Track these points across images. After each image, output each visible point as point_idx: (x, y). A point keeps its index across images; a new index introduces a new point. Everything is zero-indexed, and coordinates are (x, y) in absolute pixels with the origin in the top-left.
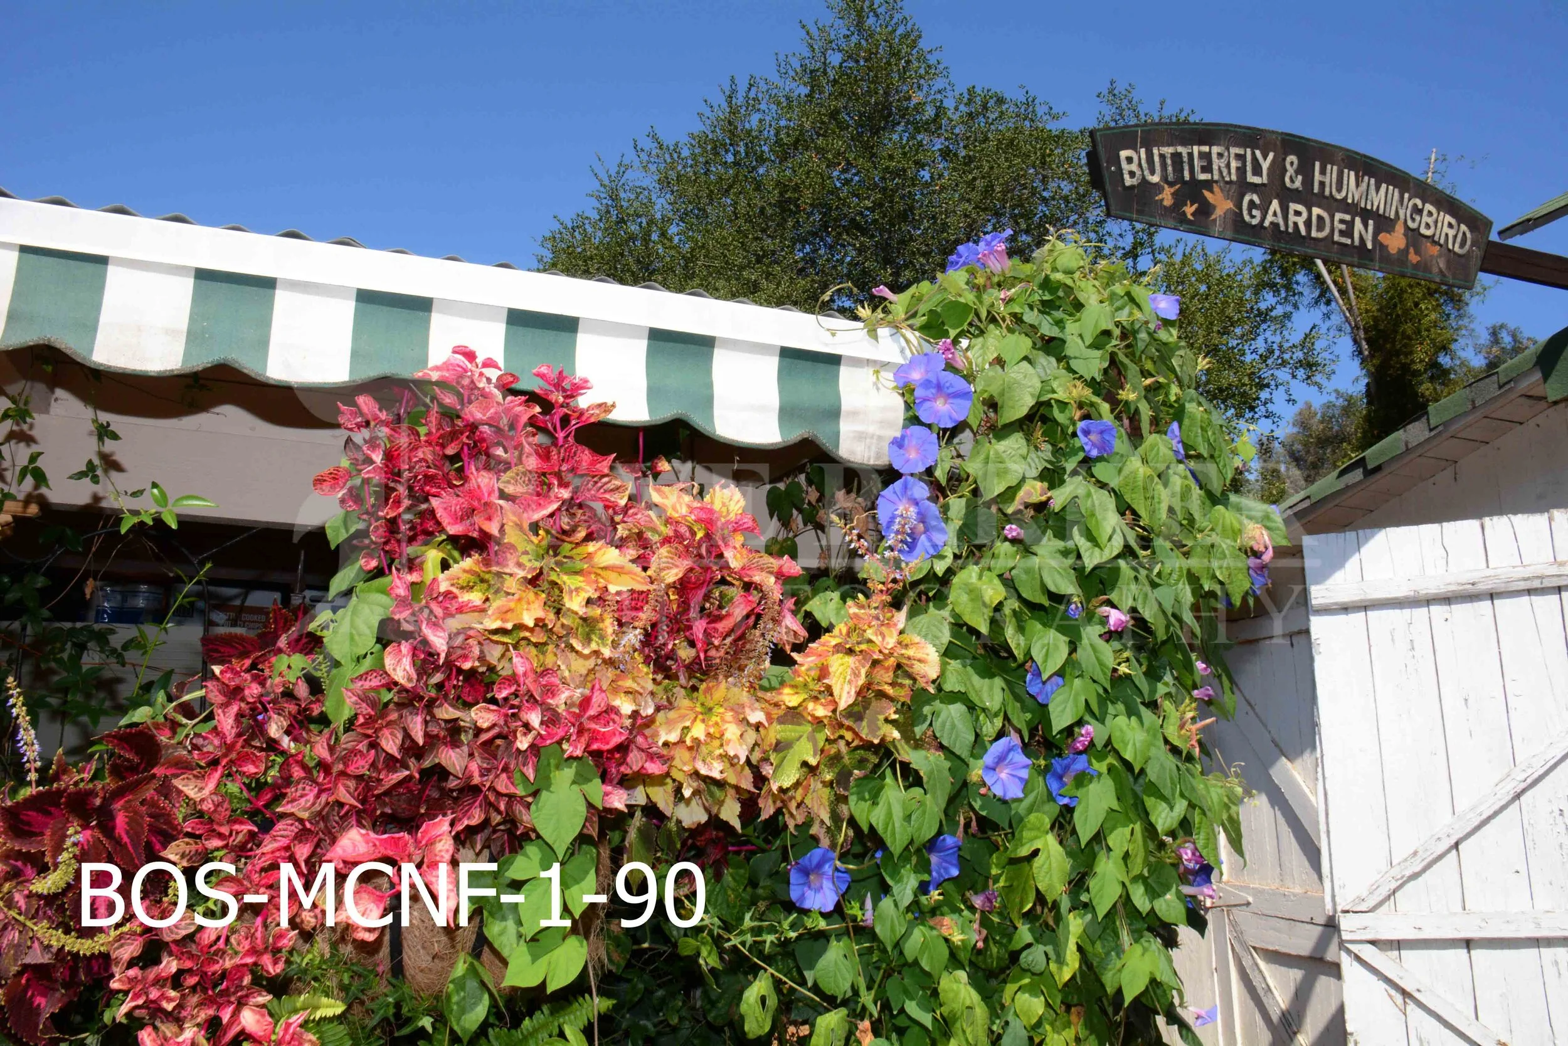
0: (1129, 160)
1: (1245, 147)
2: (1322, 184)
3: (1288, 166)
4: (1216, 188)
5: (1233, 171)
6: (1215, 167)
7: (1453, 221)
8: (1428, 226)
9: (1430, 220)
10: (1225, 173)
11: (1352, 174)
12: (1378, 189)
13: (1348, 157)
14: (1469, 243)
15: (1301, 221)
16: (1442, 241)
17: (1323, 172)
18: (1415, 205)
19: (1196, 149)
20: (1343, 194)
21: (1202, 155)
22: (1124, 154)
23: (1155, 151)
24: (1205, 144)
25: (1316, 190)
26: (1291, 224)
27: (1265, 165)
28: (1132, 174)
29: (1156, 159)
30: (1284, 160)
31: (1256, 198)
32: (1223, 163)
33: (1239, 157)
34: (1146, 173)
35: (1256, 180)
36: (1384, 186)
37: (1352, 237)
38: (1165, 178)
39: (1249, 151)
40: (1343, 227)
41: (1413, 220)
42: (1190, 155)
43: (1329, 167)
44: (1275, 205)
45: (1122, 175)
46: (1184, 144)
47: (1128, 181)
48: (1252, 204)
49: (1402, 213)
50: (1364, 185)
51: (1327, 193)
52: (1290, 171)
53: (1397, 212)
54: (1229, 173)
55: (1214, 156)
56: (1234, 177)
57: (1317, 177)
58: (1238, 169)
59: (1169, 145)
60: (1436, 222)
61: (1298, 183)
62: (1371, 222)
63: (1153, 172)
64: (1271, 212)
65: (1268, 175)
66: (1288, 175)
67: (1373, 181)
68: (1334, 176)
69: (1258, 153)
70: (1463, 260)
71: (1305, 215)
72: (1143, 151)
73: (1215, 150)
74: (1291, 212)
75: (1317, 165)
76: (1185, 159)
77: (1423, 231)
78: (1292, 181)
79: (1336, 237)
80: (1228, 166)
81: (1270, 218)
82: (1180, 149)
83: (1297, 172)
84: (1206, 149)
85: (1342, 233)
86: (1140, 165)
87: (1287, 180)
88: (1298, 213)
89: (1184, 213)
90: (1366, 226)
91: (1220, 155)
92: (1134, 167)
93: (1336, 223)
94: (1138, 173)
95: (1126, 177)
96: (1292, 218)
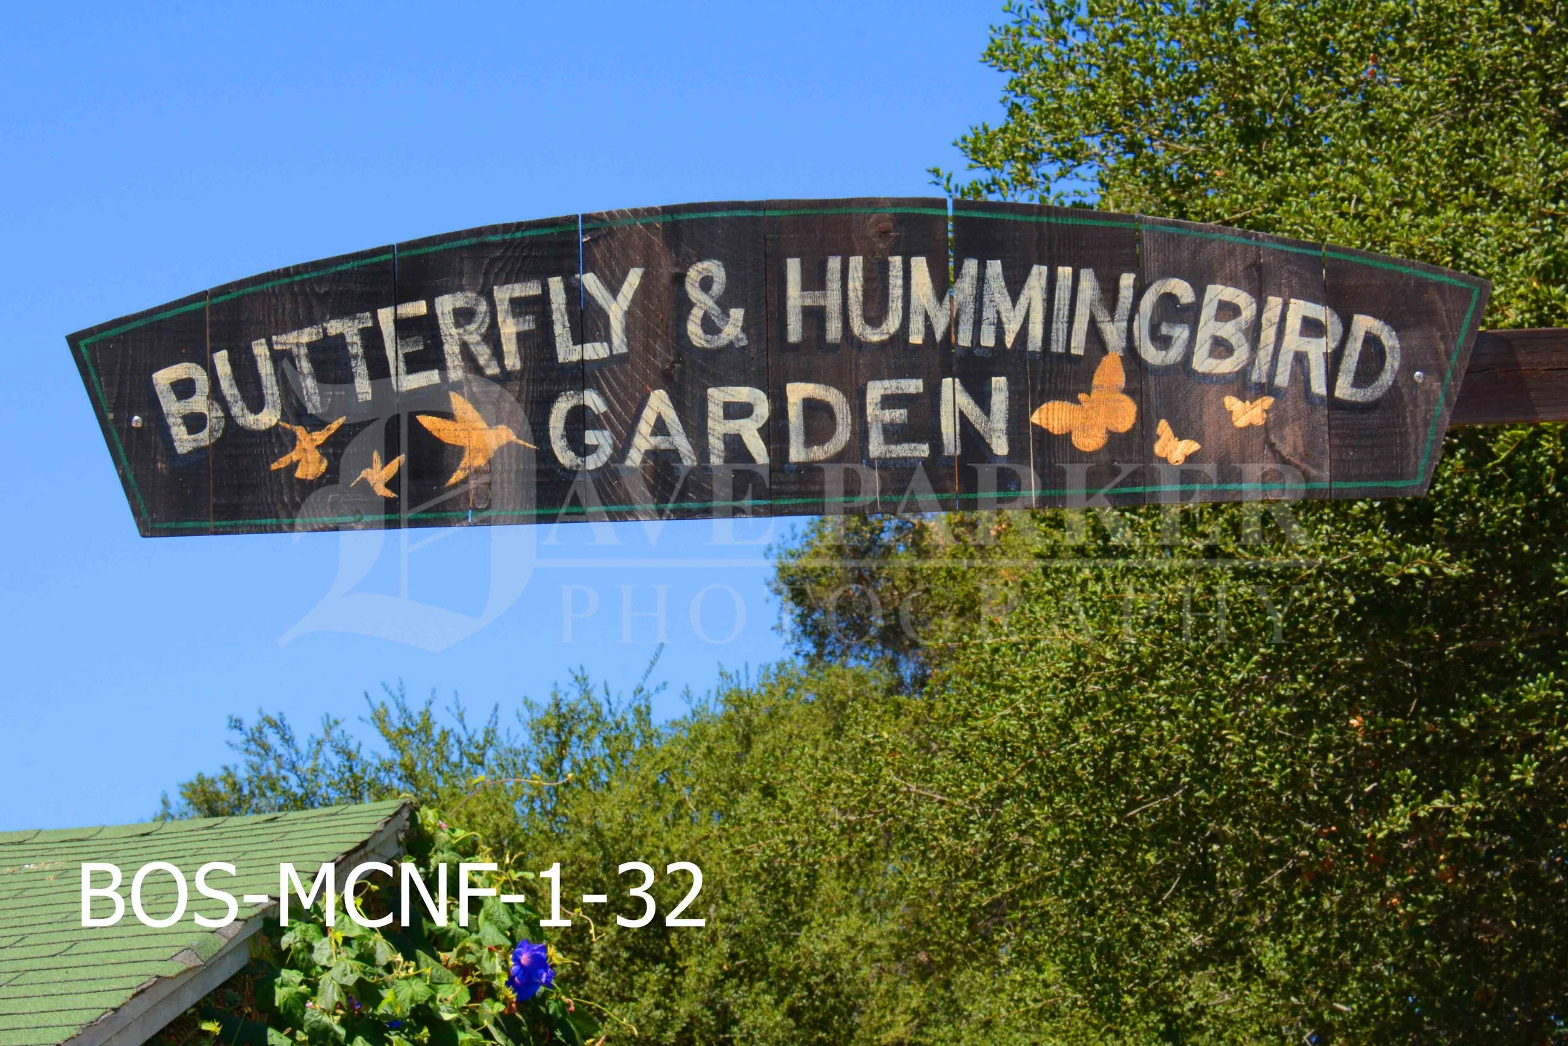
0: (184, 389)
1: (542, 276)
2: (815, 317)
3: (694, 292)
4: (458, 403)
5: (510, 346)
6: (451, 349)
7: (1319, 312)
8: (1221, 347)
9: (1228, 330)
10: (483, 354)
11: (920, 265)
12: (1015, 287)
13: (902, 220)
14: (1393, 363)
15: (750, 432)
16: (1282, 379)
17: (814, 280)
18: (1169, 299)
19: (386, 317)
20: (893, 323)
21: (403, 326)
22: (163, 378)
23: (260, 349)
24: (413, 298)
25: (795, 331)
26: (716, 444)
27: (616, 310)
28: (195, 423)
29: (265, 368)
30: (679, 279)
31: (593, 400)
32: (473, 334)
33: (519, 306)
34: (237, 409)
35: (595, 351)
36: (1038, 275)
37: (934, 437)
38: (295, 410)
39: (556, 284)
40: (899, 415)
41: (1163, 342)
42: (372, 337)
43: (834, 264)
44: (659, 403)
45: (165, 430)
46: (344, 311)
47: (184, 441)
48: (579, 420)
49: (1113, 333)
50: (965, 288)
51: (834, 331)
52: (702, 302)
53: (1094, 333)
54: (498, 354)
55: (446, 323)
56: (513, 362)
57: (795, 296)
58: (521, 337)
59: (299, 326)
60: (1254, 332)
61: (733, 328)
62: (999, 383)
63: (256, 404)
64: (645, 426)
65: (628, 330)
66: (697, 314)
67: (995, 267)
68: (856, 283)
69: (590, 281)
70: (1374, 419)
71: (763, 409)
72: (221, 360)
73: (446, 305)
74: (715, 410)
75: (794, 268)
76: (356, 349)
77: (1203, 363)
78: (709, 326)
79: (876, 447)
80: (492, 337)
81: (644, 441)
82: (335, 327)
83: (725, 303)
84: (418, 308)
85: (893, 434)
86: (216, 393)
87: (694, 329)
88: (742, 411)
89: (365, 486)
90: (983, 400)
91: (463, 316)
92: (199, 403)
93: (871, 410)
94: (215, 415)
95: (179, 432)
96: (718, 427)
